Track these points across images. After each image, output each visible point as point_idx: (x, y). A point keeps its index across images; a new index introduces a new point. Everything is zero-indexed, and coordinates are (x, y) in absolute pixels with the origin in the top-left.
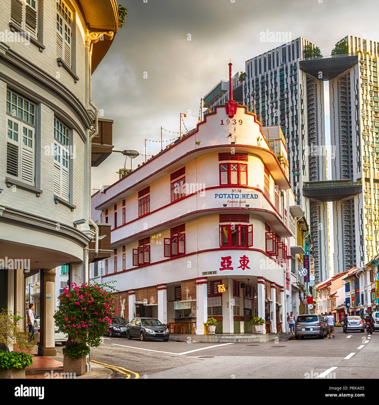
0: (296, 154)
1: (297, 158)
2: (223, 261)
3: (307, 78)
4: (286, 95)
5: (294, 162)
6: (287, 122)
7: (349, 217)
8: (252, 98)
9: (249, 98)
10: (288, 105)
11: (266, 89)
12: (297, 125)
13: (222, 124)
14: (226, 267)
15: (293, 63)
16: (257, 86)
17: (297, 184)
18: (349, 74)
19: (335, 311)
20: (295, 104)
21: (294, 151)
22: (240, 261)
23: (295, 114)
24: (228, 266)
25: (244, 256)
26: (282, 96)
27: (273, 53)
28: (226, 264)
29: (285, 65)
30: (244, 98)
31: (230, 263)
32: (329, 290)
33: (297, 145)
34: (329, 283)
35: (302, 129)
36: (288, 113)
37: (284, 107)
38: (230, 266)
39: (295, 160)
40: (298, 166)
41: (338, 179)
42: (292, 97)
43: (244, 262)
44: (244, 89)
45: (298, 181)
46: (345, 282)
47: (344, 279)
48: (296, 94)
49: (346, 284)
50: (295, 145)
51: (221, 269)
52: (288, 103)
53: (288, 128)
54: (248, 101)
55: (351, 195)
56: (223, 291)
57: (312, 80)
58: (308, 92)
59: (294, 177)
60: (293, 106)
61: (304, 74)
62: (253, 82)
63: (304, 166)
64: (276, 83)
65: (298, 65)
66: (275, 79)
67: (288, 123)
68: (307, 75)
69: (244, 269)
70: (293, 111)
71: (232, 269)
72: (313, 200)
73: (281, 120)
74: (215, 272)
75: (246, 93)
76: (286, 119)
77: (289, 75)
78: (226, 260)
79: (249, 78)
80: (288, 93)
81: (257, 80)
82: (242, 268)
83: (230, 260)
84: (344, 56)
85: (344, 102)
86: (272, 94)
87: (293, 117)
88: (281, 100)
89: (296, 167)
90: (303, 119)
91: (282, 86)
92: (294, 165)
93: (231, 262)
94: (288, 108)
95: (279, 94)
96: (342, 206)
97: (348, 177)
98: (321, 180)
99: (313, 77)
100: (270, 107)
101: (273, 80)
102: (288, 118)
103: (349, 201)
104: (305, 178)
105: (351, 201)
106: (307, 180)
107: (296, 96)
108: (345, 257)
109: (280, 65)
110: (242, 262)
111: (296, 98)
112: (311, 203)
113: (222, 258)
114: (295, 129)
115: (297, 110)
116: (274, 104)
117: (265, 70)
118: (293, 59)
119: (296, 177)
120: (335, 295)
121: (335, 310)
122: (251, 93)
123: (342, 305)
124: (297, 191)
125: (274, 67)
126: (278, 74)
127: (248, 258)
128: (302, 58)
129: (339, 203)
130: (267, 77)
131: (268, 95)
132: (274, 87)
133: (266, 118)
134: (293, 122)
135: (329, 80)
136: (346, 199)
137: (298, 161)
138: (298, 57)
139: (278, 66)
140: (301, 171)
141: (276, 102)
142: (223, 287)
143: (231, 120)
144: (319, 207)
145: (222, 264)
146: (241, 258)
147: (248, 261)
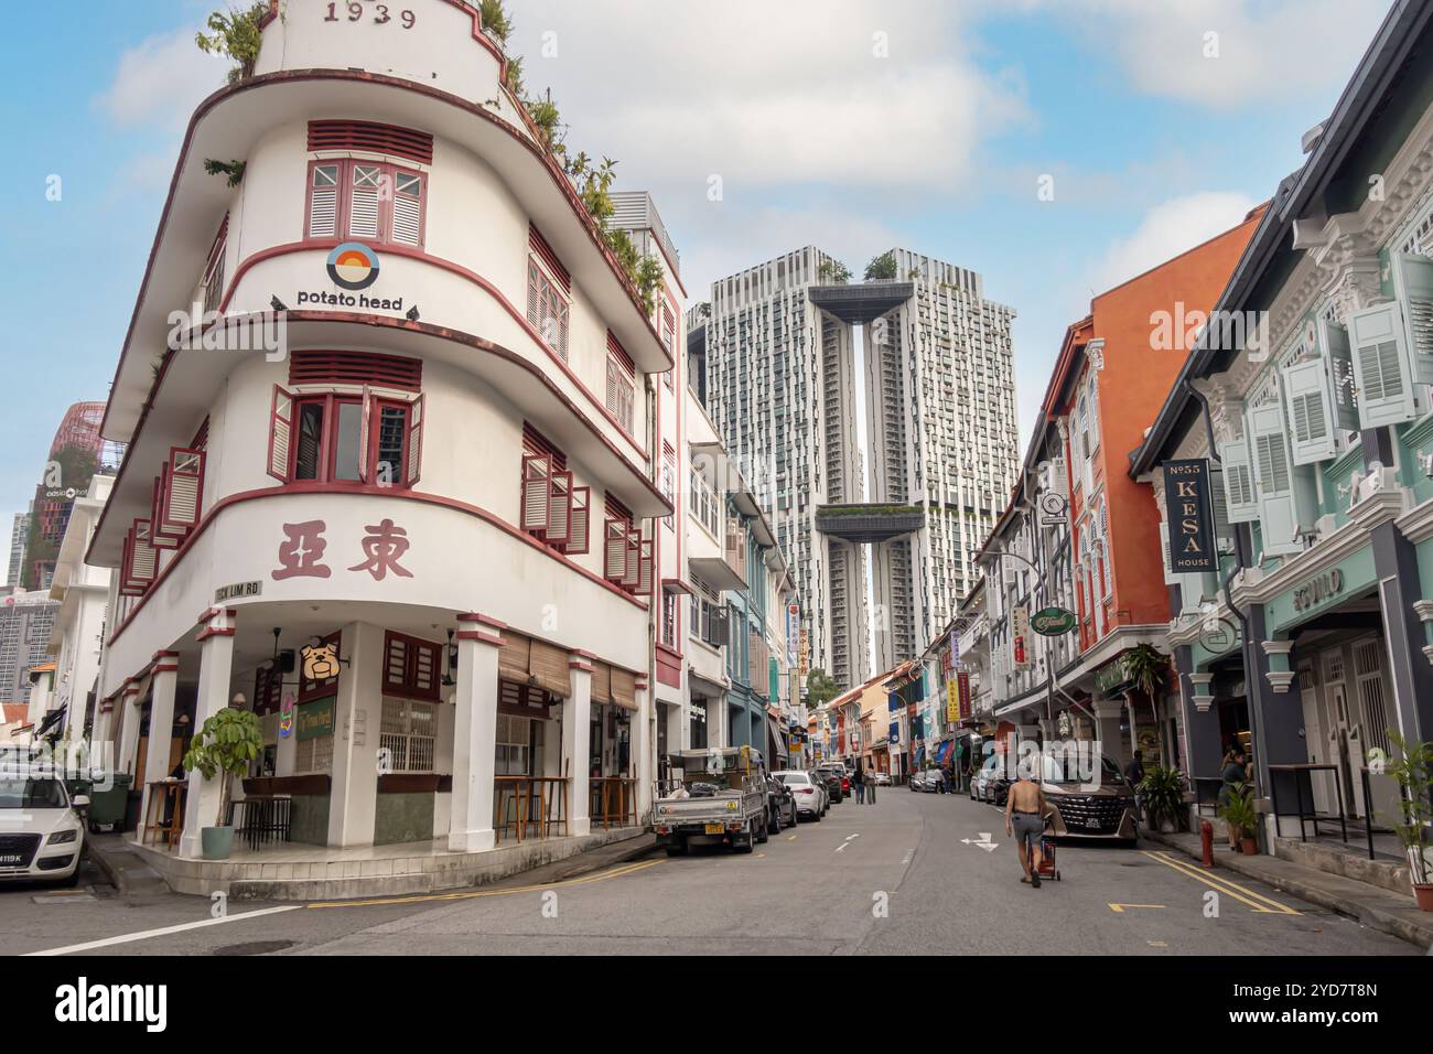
0: (803, 454)
1: (805, 461)
2: (288, 539)
3: (824, 319)
4: (784, 346)
5: (799, 468)
6: (786, 395)
7: (902, 571)
8: (722, 350)
9: (717, 348)
10: (788, 365)
11: (748, 335)
12: (804, 399)
14: (300, 564)
15: (797, 289)
16: (732, 328)
17: (806, 508)
18: (898, 315)
19: (870, 753)
20: (800, 362)
21: (799, 447)
22: (366, 542)
23: (801, 380)
24: (308, 559)
25: (387, 524)
26: (778, 347)
27: (762, 271)
28: (300, 552)
29: (782, 293)
30: (707, 348)
31: (318, 548)
32: (857, 708)
33: (805, 436)
34: (859, 695)
35: (814, 408)
36: (788, 379)
37: (781, 366)
38: (316, 563)
39: (802, 463)
40: (806, 474)
41: (881, 501)
42: (795, 350)
43: (383, 550)
44: (707, 333)
45: (807, 503)
46: (887, 690)
47: (887, 684)
48: (802, 345)
49: (890, 695)
50: (801, 436)
51: (278, 575)
52: (787, 360)
53: (789, 406)
54: (715, 355)
55: (903, 532)
56: (327, 675)
57: (832, 323)
58: (825, 343)
59: (800, 496)
60: (797, 366)
61: (818, 311)
62: (725, 322)
63: (817, 476)
64: (765, 323)
65: (806, 295)
66: (765, 316)
67: (789, 397)
68: (822, 313)
69: (379, 575)
70: (797, 374)
71: (324, 572)
72: (835, 539)
73: (776, 391)
74: (253, 588)
75: (711, 340)
76: (785, 389)
77: (790, 311)
78: (302, 538)
79: (717, 313)
80: (787, 343)
81: (732, 319)
82: (372, 572)
83: (319, 535)
84: (889, 282)
85: (890, 364)
86: (758, 343)
87: (797, 386)
88: (775, 356)
89: (803, 477)
90: (816, 390)
91: (777, 330)
92: (799, 472)
93: (323, 543)
94: (788, 370)
95: (771, 344)
96: (888, 551)
97: (899, 498)
98: (849, 502)
99: (834, 317)
100: (754, 365)
101: (761, 318)
102: (789, 388)
103: (901, 543)
104: (819, 497)
105: (905, 544)
106: (825, 502)
107: (802, 348)
108: (895, 647)
109: (773, 293)
110: (373, 546)
111: (802, 352)
112: (832, 546)
113: (288, 528)
114: (802, 408)
115: (804, 374)
116: (763, 361)
117: (747, 301)
118: (798, 283)
119: (803, 496)
120: (870, 718)
121: (870, 749)
122: (720, 340)
123: (884, 739)
124: (804, 521)
125: (762, 295)
126: (771, 309)
127: (403, 532)
128: (814, 282)
129: (883, 544)
130: (750, 313)
131: (751, 344)
132: (762, 331)
133: (749, 387)
134: (797, 395)
135: (864, 323)
136: (895, 539)
137: (806, 466)
138: (806, 279)
139: (770, 293)
140: (812, 484)
141: (767, 358)
142: (328, 658)
144: (847, 552)
145: (286, 552)
146: (369, 529)
147: (403, 545)
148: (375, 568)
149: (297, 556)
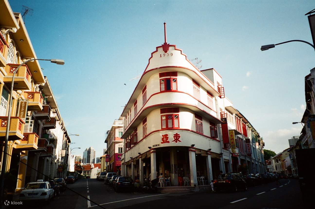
2: (163, 137)
13: (161, 57)
22: (174, 137)
24: (166, 140)
25: (177, 134)
28: (165, 139)
31: (167, 138)
32: (281, 158)
34: (281, 154)
38: (167, 141)
43: (177, 138)
51: (162, 143)
69: (176, 142)
71: (168, 142)
74: (159, 145)
78: (165, 137)
83: (167, 136)
120: (285, 160)
127: (179, 135)
143: (166, 54)
145: (163, 139)
146: (174, 135)
147: (179, 137)
148: (176, 141)
149: (164, 140)
